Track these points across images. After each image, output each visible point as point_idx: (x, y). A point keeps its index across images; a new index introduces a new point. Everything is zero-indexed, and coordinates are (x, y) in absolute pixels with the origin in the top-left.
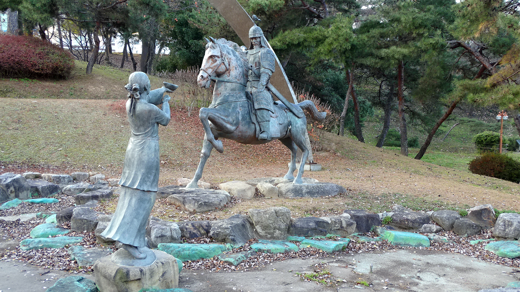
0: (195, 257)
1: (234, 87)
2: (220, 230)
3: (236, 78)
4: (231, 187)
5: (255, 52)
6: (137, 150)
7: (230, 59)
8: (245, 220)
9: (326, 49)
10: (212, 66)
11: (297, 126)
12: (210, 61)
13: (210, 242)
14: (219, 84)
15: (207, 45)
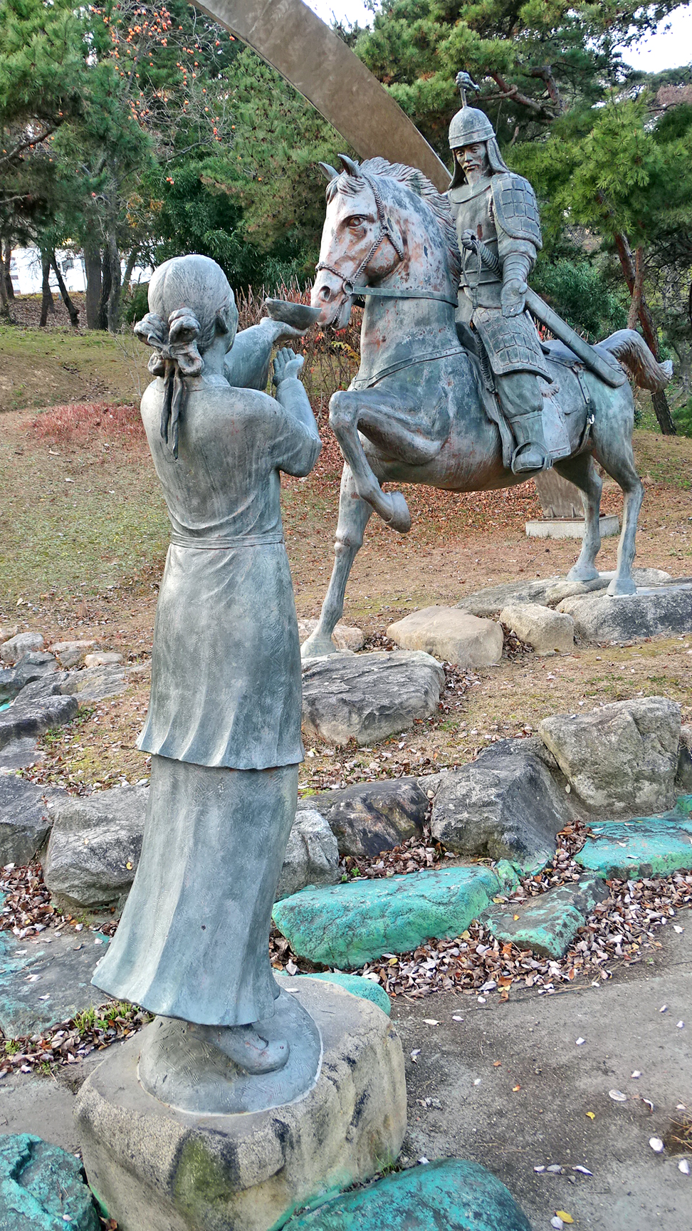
0: (408, 939)
1: (426, 312)
2: (465, 815)
3: (428, 281)
4: (432, 635)
5: (472, 194)
6: (204, 596)
7: (406, 221)
8: (532, 760)
9: (577, 197)
10: (352, 253)
11: (611, 412)
12: (348, 236)
13: (435, 860)
14: (376, 309)
15: (330, 188)
